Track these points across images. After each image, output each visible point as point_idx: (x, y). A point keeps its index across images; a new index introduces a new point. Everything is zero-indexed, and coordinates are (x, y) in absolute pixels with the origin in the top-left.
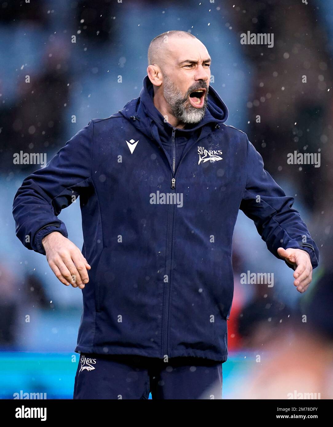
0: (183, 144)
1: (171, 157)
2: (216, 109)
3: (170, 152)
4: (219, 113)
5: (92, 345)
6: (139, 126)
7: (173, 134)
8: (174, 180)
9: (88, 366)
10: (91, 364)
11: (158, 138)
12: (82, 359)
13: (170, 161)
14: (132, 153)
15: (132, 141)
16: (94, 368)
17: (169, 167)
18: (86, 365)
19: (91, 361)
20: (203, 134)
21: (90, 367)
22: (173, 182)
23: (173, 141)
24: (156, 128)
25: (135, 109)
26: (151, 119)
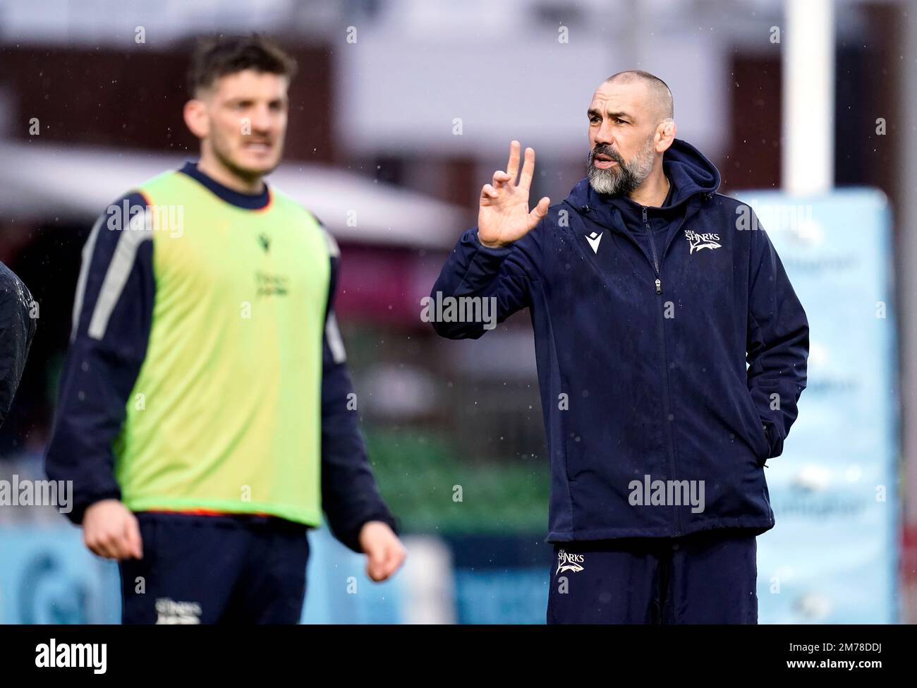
0: (664, 229)
1: (650, 251)
2: (701, 174)
3: (646, 243)
4: (705, 178)
5: (571, 528)
6: (596, 217)
7: (645, 215)
8: (658, 282)
9: (573, 565)
10: (577, 562)
11: (624, 228)
12: (560, 555)
13: (648, 256)
14: (596, 251)
15: (594, 235)
16: (582, 569)
17: (649, 264)
18: (567, 563)
19: (576, 558)
20: (690, 211)
21: (576, 567)
22: (657, 285)
23: (648, 226)
24: (618, 214)
25: (586, 194)
26: (611, 204)
